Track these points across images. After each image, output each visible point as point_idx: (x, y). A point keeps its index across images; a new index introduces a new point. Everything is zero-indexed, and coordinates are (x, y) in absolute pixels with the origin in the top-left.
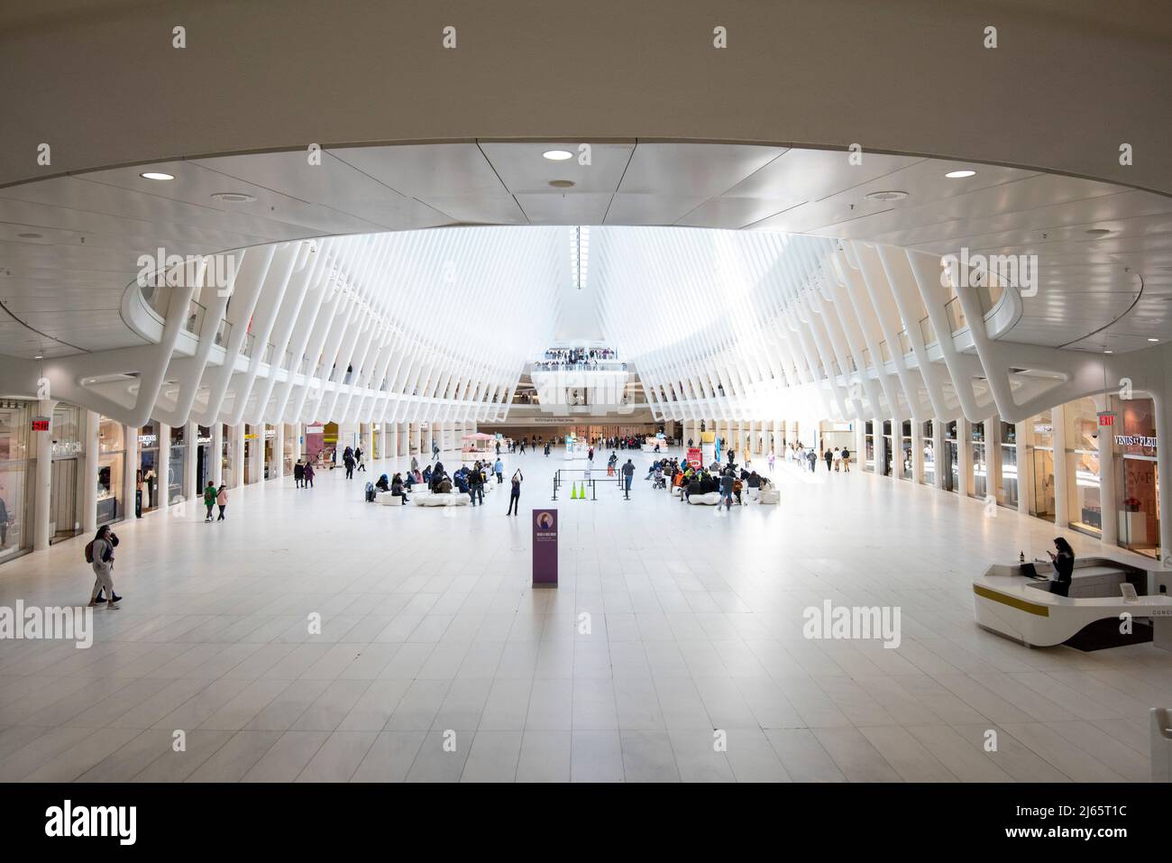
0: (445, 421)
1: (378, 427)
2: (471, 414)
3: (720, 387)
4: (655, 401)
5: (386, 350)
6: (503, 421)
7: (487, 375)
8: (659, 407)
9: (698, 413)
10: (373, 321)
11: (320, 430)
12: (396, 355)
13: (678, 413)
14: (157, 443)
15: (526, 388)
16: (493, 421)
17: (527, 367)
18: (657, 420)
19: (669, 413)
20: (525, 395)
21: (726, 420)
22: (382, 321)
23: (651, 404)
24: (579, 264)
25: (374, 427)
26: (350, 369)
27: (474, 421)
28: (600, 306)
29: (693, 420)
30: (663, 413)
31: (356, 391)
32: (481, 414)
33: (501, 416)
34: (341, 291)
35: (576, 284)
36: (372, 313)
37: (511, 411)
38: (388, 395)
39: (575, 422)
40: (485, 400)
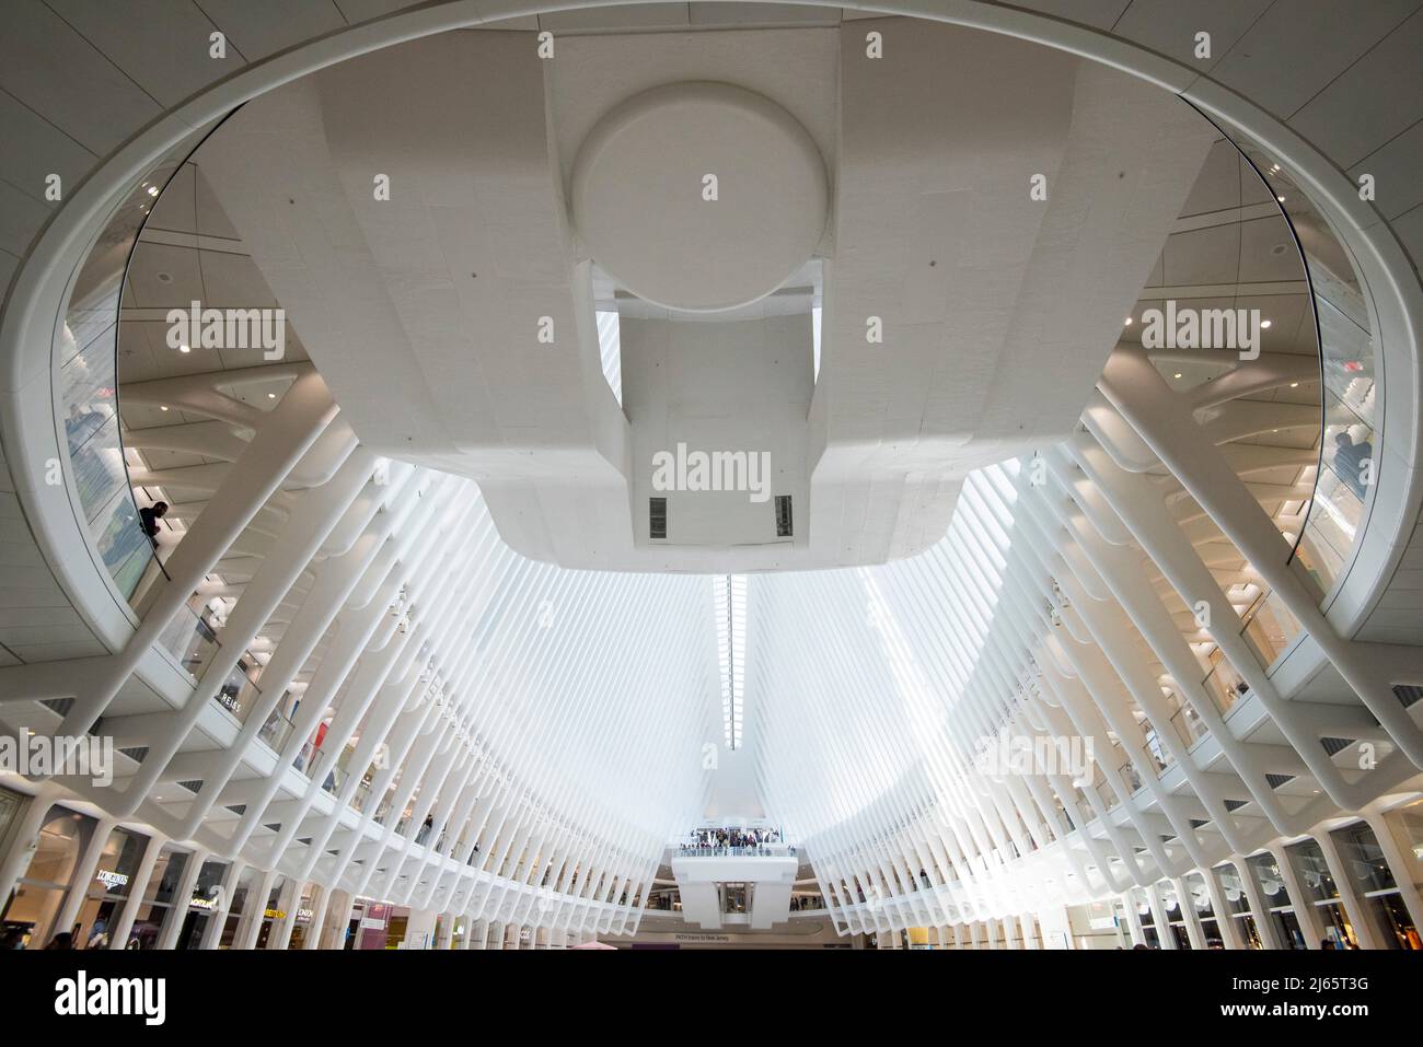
0: (553, 926)
1: (461, 930)
2: (590, 920)
4: (836, 904)
5: (482, 804)
6: (633, 934)
7: (615, 862)
8: (842, 914)
9: (897, 918)
10: (471, 756)
11: (379, 925)
12: (495, 815)
13: (870, 921)
15: (665, 887)
16: (619, 933)
17: (668, 853)
18: (841, 934)
19: (857, 923)
20: (664, 897)
21: (938, 925)
22: (484, 760)
23: (831, 911)
24: (732, 718)
25: (456, 930)
26: (429, 823)
27: (593, 930)
28: (758, 770)
29: (889, 933)
30: (849, 925)
31: (435, 858)
32: (603, 922)
33: (630, 926)
34: (434, 701)
35: (729, 743)
36: (471, 745)
37: (645, 921)
38: (476, 874)
39: (730, 941)
40: (610, 900)
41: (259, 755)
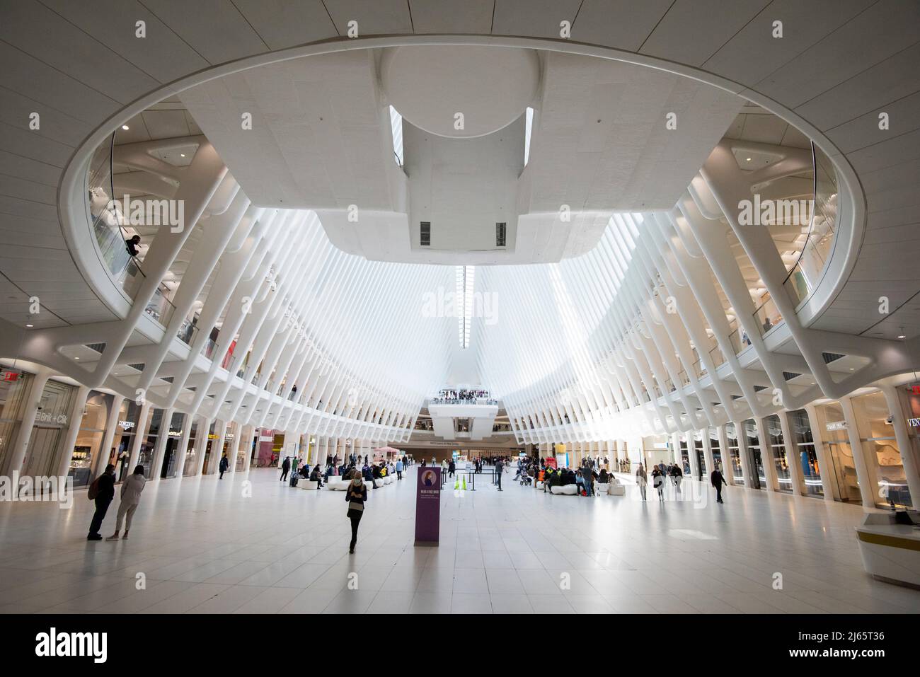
0: (364, 438)
1: (314, 441)
2: (384, 435)
3: (566, 416)
4: (518, 429)
5: (323, 378)
6: (407, 442)
7: (397, 406)
8: (521, 434)
9: (550, 437)
10: (315, 354)
11: (270, 439)
12: (330, 384)
13: (536, 438)
14: (134, 430)
15: (424, 418)
16: (399, 442)
17: (426, 402)
18: (519, 444)
19: (528, 439)
20: (424, 423)
21: (572, 442)
22: (322, 356)
23: (515, 432)
24: (464, 331)
25: (311, 441)
26: (294, 389)
27: (385, 440)
28: (478, 359)
29: (546, 444)
30: (524, 439)
31: (298, 407)
32: (391, 436)
33: (405, 438)
34: (293, 327)
35: (462, 345)
36: (315, 348)
37: (413, 435)
38: (321, 414)
39: (459, 445)
40: (394, 425)
41: (202, 362)
